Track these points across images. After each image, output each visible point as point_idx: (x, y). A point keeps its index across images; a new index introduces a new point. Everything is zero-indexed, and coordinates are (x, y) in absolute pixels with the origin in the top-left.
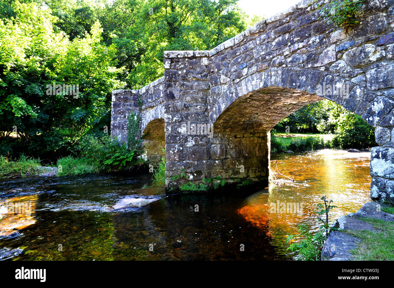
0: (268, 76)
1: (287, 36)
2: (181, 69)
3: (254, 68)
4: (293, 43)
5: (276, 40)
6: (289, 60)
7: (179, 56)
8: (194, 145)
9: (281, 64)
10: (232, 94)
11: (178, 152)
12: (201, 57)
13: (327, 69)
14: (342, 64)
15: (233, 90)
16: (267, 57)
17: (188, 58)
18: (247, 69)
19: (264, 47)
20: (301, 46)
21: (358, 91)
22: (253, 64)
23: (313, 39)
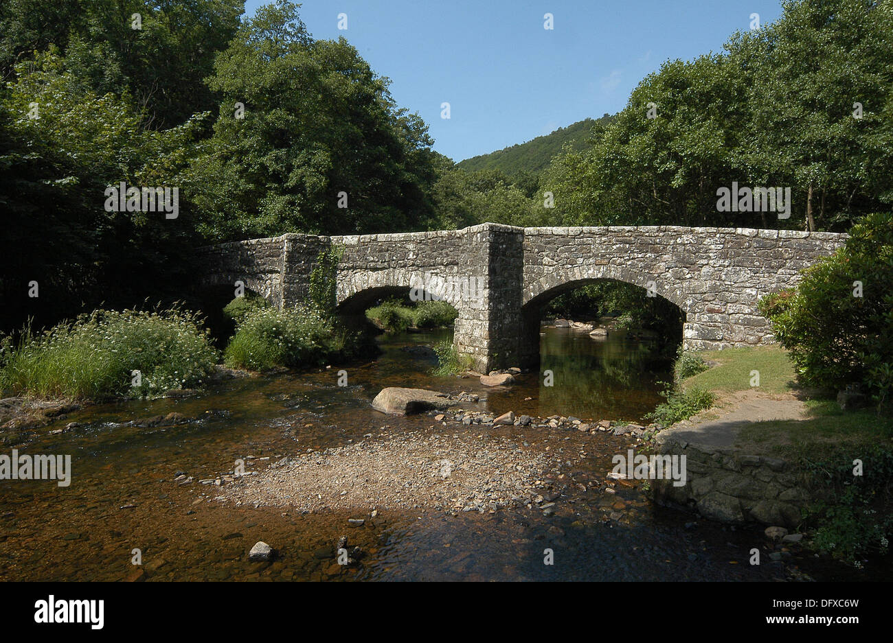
0: (607, 270)
1: (627, 246)
2: (502, 244)
3: (591, 260)
4: (632, 252)
5: (618, 246)
6: (630, 263)
7: (501, 230)
8: (510, 323)
9: (620, 264)
10: (561, 276)
11: (498, 329)
12: (518, 233)
13: (659, 276)
14: (669, 275)
15: (561, 272)
16: (608, 256)
17: (508, 233)
18: (582, 259)
19: (604, 247)
20: (640, 256)
21: (678, 292)
22: (590, 257)
23: (649, 255)
